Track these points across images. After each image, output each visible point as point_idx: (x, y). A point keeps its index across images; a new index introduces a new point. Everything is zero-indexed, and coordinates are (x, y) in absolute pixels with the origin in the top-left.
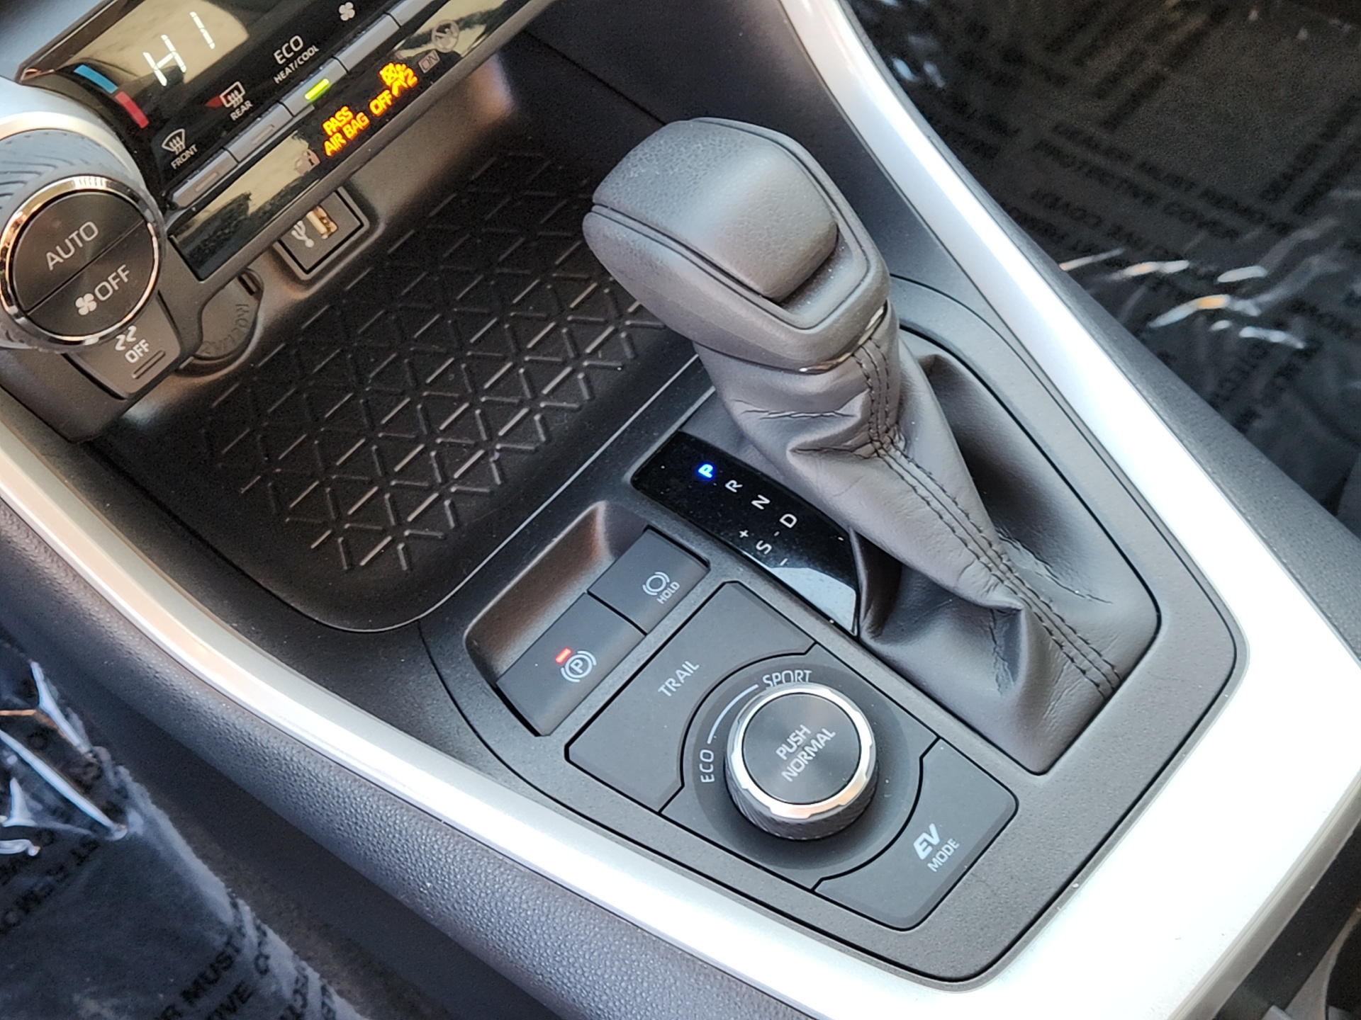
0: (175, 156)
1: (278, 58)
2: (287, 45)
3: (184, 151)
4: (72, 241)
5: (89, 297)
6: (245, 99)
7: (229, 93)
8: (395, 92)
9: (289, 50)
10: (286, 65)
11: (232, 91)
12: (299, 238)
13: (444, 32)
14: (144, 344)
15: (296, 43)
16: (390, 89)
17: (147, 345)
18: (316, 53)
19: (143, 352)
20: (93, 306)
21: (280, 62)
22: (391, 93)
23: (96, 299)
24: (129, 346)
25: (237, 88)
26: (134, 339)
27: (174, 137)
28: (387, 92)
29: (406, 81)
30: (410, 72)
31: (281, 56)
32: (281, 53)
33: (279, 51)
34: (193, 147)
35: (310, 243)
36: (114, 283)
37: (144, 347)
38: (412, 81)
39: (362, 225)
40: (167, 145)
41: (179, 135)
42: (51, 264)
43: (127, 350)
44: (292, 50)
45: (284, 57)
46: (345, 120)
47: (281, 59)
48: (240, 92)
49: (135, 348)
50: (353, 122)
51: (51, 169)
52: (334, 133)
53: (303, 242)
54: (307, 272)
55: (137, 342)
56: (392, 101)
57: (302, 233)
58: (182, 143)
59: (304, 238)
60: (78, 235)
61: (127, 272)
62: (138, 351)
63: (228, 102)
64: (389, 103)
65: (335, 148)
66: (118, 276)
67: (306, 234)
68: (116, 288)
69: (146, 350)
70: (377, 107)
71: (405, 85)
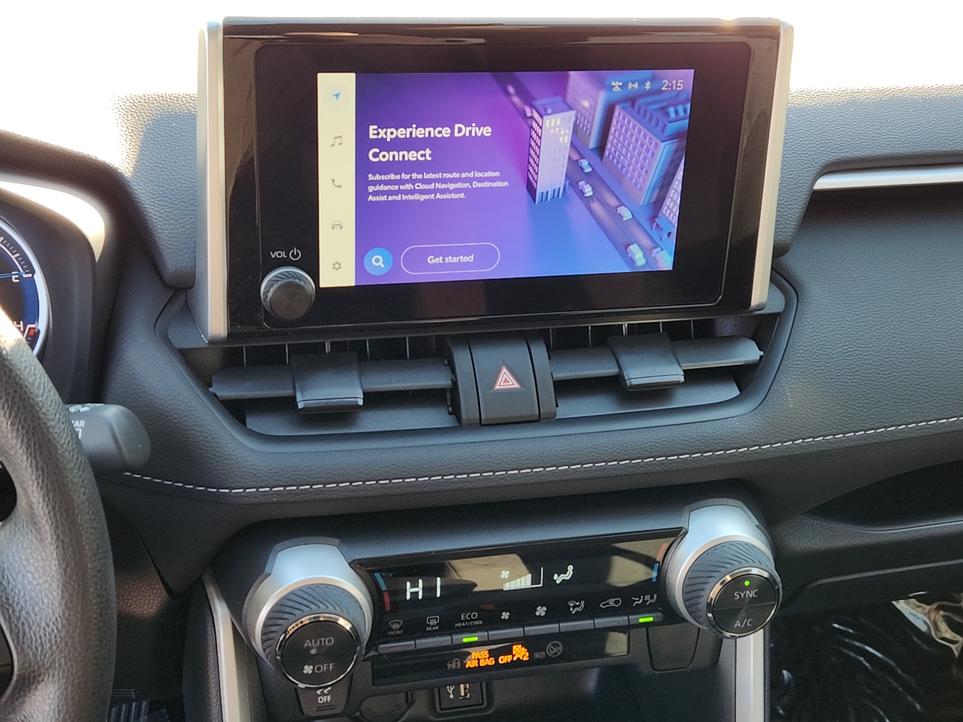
0: (391, 629)
1: (462, 617)
2: (470, 614)
3: (397, 630)
4: (321, 641)
5: (311, 667)
6: (437, 624)
7: (432, 619)
8: (515, 659)
9: (469, 616)
10: (464, 621)
11: (434, 618)
12: (449, 690)
13: (555, 647)
14: (330, 697)
15: (474, 616)
16: (513, 656)
18: (481, 624)
19: (327, 701)
20: (310, 672)
21: (462, 619)
22: (513, 658)
23: (313, 670)
24: (323, 694)
25: (437, 619)
26: (327, 693)
27: (396, 622)
28: (511, 656)
29: (523, 657)
30: (527, 654)
31: (464, 616)
33: (464, 614)
34: (402, 631)
35: (452, 696)
36: (325, 668)
37: (329, 699)
38: (526, 659)
39: (482, 704)
40: (392, 624)
41: (399, 623)
42: (306, 645)
43: (320, 696)
44: (470, 617)
45: (465, 618)
46: (484, 657)
48: (437, 621)
49: (325, 697)
50: (487, 660)
51: (333, 608)
52: (475, 659)
53: (450, 694)
54: (441, 709)
55: (327, 695)
56: (511, 661)
57: (452, 689)
58: (398, 627)
59: (451, 692)
60: (325, 641)
61: (333, 667)
62: (325, 699)
63: (429, 621)
64: (509, 661)
65: (471, 666)
66: (329, 666)
67: (453, 691)
68: (325, 670)
69: (329, 701)
70: (502, 660)
71: (521, 658)
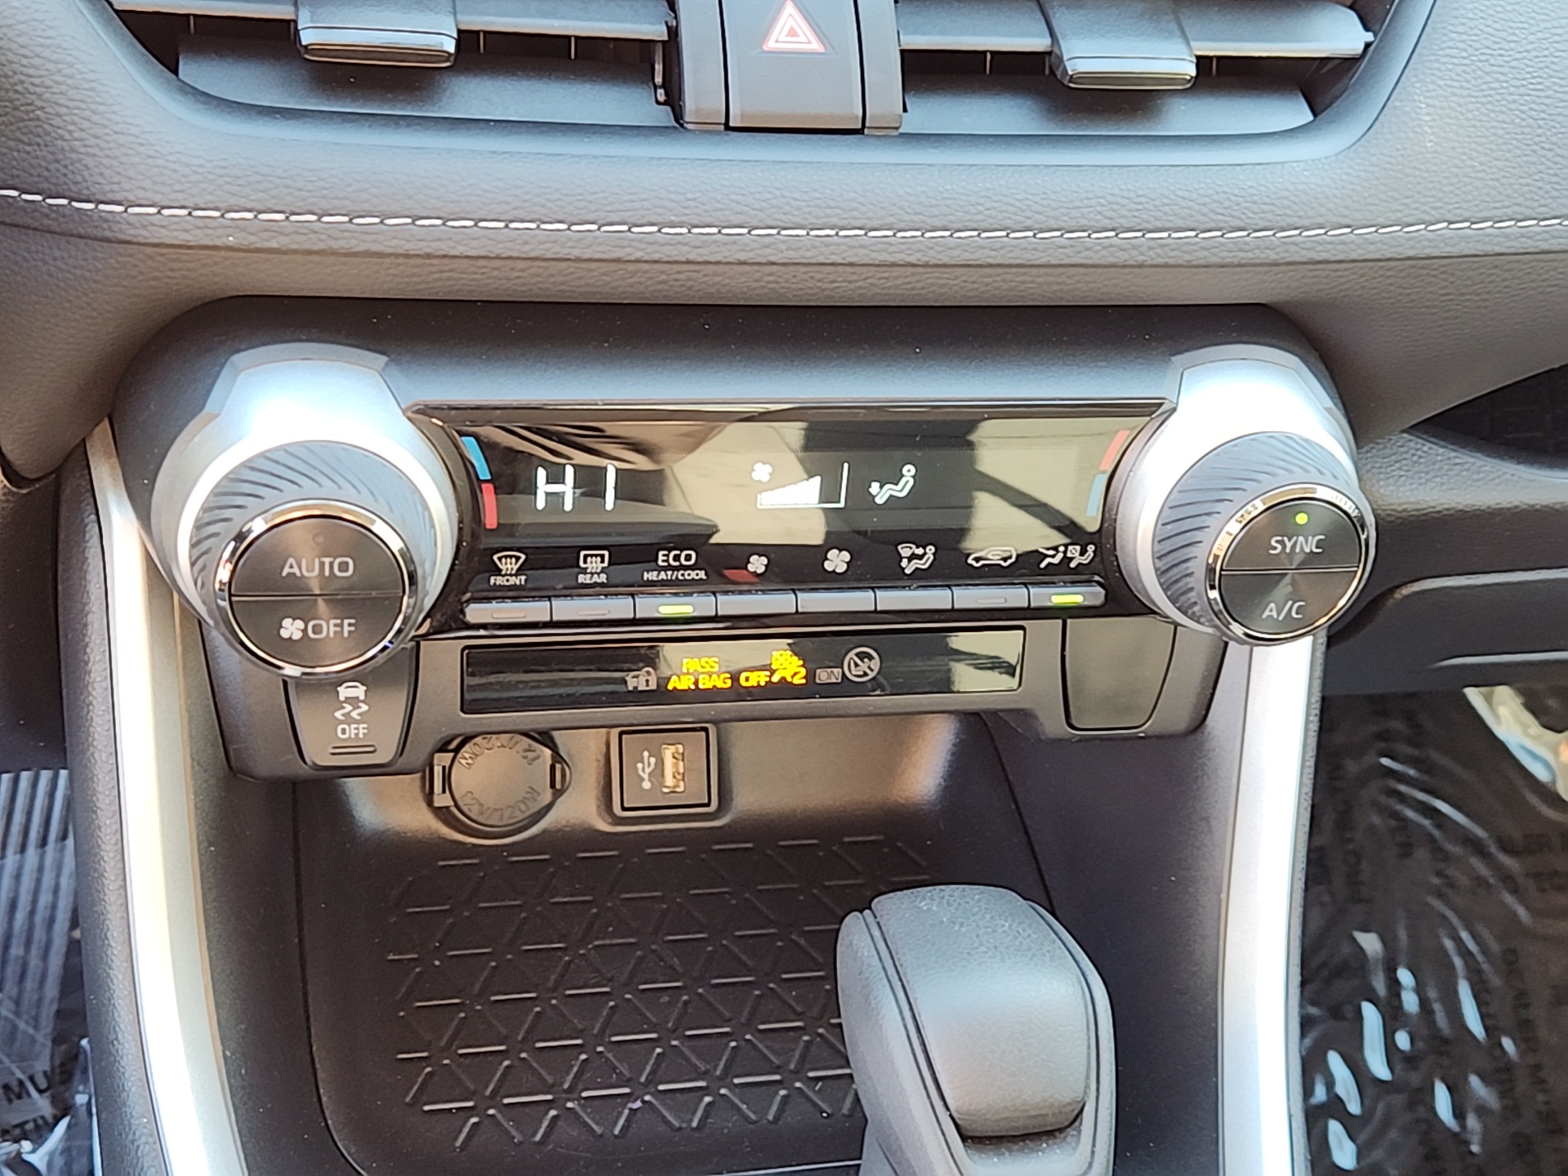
0: (498, 572)
1: (661, 558)
2: (678, 552)
3: (511, 575)
4: (322, 564)
5: (300, 624)
6: (603, 570)
7: (592, 556)
8: (775, 679)
9: (677, 558)
10: (665, 569)
11: (596, 556)
12: (641, 772)
13: (862, 661)
14: (364, 728)
15: (688, 558)
16: (773, 672)
17: (365, 731)
18: (701, 579)
19: (357, 735)
20: (297, 635)
21: (660, 563)
22: (770, 677)
23: (305, 631)
24: (348, 719)
25: (602, 556)
26: (358, 718)
27: (511, 557)
28: (768, 673)
29: (793, 677)
30: (803, 672)
31: (665, 558)
32: (667, 556)
33: (666, 552)
34: (523, 578)
35: (647, 785)
36: (332, 629)
37: (362, 731)
38: (798, 680)
39: (708, 805)
40: (500, 559)
41: (518, 559)
42: (286, 571)
43: (342, 722)
44: (679, 560)
45: (667, 561)
46: (708, 669)
47: (663, 561)
48: (602, 561)
49: (353, 726)
50: (714, 676)
51: (353, 491)
52: (688, 673)
53: (642, 780)
54: (624, 809)
55: (357, 722)
56: (767, 682)
57: (648, 770)
58: (516, 567)
59: (646, 776)
60: (331, 564)
61: (353, 628)
62: (353, 731)
63: (585, 562)
64: (762, 684)
65: (680, 687)
66: (341, 625)
67: (650, 774)
68: (332, 635)
69: (361, 736)
70: (747, 679)
71: (789, 679)
